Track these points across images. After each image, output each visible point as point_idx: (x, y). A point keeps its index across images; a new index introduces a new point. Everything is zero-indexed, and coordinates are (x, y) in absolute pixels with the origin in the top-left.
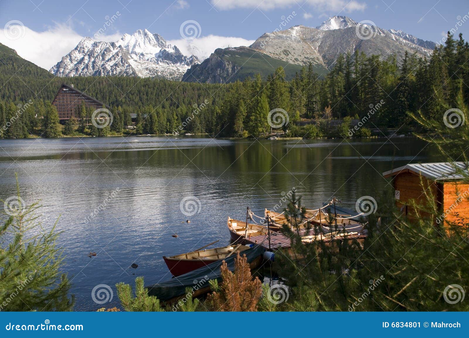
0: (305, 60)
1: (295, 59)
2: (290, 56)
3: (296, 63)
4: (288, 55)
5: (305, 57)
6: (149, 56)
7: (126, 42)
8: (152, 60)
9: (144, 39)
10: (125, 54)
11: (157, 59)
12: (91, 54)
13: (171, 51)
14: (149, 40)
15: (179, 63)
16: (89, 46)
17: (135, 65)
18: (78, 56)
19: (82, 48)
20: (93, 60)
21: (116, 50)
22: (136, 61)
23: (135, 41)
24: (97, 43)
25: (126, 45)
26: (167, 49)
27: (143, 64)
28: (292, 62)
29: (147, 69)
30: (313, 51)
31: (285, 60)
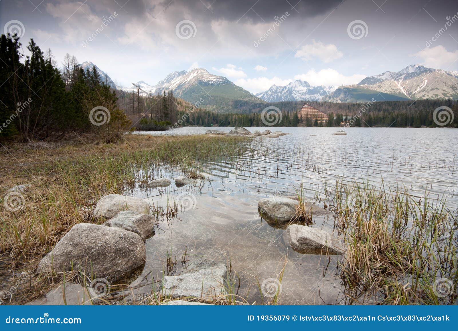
0: (391, 90)
1: (385, 90)
2: (382, 88)
3: (386, 92)
4: (381, 88)
5: (392, 89)
6: (301, 92)
7: (291, 86)
8: (303, 94)
9: (299, 84)
10: (290, 91)
11: (305, 93)
12: (276, 92)
13: (312, 89)
14: (302, 84)
15: (316, 95)
16: (275, 88)
17: (295, 96)
18: (270, 93)
19: (272, 89)
20: (276, 94)
21: (287, 90)
22: (295, 94)
23: (294, 86)
24: (277, 88)
25: (291, 87)
26: (310, 88)
27: (299, 96)
28: (383, 92)
29: (301, 98)
30: (397, 85)
31: (378, 91)
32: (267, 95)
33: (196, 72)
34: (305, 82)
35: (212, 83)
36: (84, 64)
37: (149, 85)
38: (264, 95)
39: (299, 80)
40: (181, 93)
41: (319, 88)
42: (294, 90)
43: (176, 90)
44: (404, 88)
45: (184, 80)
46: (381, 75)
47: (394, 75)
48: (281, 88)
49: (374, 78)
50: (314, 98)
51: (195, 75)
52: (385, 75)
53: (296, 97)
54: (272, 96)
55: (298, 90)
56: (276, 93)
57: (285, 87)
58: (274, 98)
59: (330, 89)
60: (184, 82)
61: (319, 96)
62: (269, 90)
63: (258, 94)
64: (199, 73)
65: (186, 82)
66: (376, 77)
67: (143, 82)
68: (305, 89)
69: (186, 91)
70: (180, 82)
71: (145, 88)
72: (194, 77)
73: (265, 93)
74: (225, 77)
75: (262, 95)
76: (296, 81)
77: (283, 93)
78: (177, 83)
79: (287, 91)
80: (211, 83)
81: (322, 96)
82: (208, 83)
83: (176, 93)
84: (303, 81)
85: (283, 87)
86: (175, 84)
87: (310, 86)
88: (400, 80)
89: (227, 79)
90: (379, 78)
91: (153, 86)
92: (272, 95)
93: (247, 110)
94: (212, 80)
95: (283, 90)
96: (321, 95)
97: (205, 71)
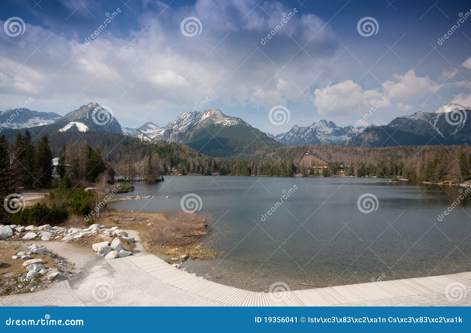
0: (425, 132)
1: (419, 131)
2: (415, 129)
3: (419, 133)
4: (413, 129)
5: (426, 130)
6: (327, 133)
7: (315, 126)
8: (328, 135)
9: (324, 125)
10: (314, 132)
11: (331, 134)
12: (297, 133)
13: (339, 129)
14: (327, 125)
15: (343, 136)
16: (297, 129)
17: (319, 138)
18: (291, 134)
19: (293, 130)
20: (298, 136)
21: (310, 130)
22: (320, 136)
23: (319, 126)
24: (300, 128)
25: (315, 128)
26: (336, 129)
27: (324, 137)
28: (416, 133)
29: (326, 139)
30: (432, 126)
31: (411, 132)
32: (288, 136)
33: (209, 113)
34: (329, 122)
35: (226, 124)
36: (89, 105)
37: (158, 127)
38: (285, 136)
39: (324, 120)
40: (191, 135)
41: (346, 129)
42: (319, 131)
43: (186, 132)
44: (440, 129)
45: (196, 122)
46: (413, 116)
47: (428, 116)
48: (304, 129)
49: (405, 118)
50: (341, 139)
51: (207, 116)
52: (417, 115)
53: (321, 139)
54: (294, 138)
55: (322, 131)
56: (299, 134)
57: (308, 128)
58: (296, 140)
59: (359, 130)
60: (195, 124)
61: (347, 137)
62: (290, 131)
63: (278, 136)
64: (211, 114)
65: (197, 123)
66: (408, 117)
67: (151, 123)
68: (330, 130)
69: (197, 133)
70: (191, 123)
71: (153, 130)
72: (207, 118)
73: (286, 134)
74: (240, 118)
75: (282, 137)
76: (320, 121)
77: (305, 134)
78: (188, 124)
79: (310, 132)
80: (224, 124)
81: (350, 138)
82: (221, 125)
83: (187, 135)
84: (329, 121)
85: (305, 128)
86: (186, 126)
87: (336, 126)
88: (435, 120)
89: (242, 121)
90: (411, 118)
91: (162, 128)
92: (293, 136)
93: (261, 155)
94: (226, 121)
95: (306, 131)
96: (348, 136)
97: (219, 112)
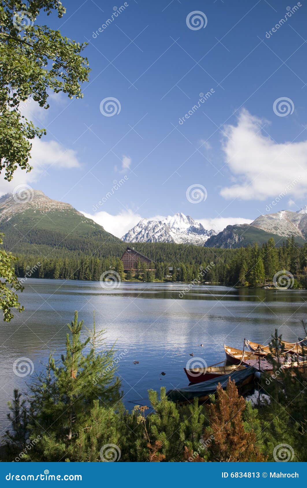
2: (279, 230)
3: (283, 235)
5: (289, 232)
6: (182, 230)
8: (185, 233)
9: (180, 219)
11: (188, 232)
12: (146, 229)
14: (184, 220)
16: (146, 223)
18: (138, 230)
19: (141, 225)
20: (147, 232)
21: (162, 226)
22: (174, 233)
23: (174, 220)
25: (168, 223)
26: (195, 225)
27: (179, 235)
29: (181, 238)
30: (295, 227)
31: (275, 233)
32: (133, 232)
42: (173, 227)
44: (302, 231)
48: (155, 223)
50: (199, 238)
53: (175, 237)
55: (178, 227)
56: (148, 230)
57: (160, 223)
61: (207, 236)
77: (156, 230)
80: (47, 211)
82: (42, 211)
90: (275, 217)
92: (141, 231)
94: (49, 206)
95: (157, 226)
